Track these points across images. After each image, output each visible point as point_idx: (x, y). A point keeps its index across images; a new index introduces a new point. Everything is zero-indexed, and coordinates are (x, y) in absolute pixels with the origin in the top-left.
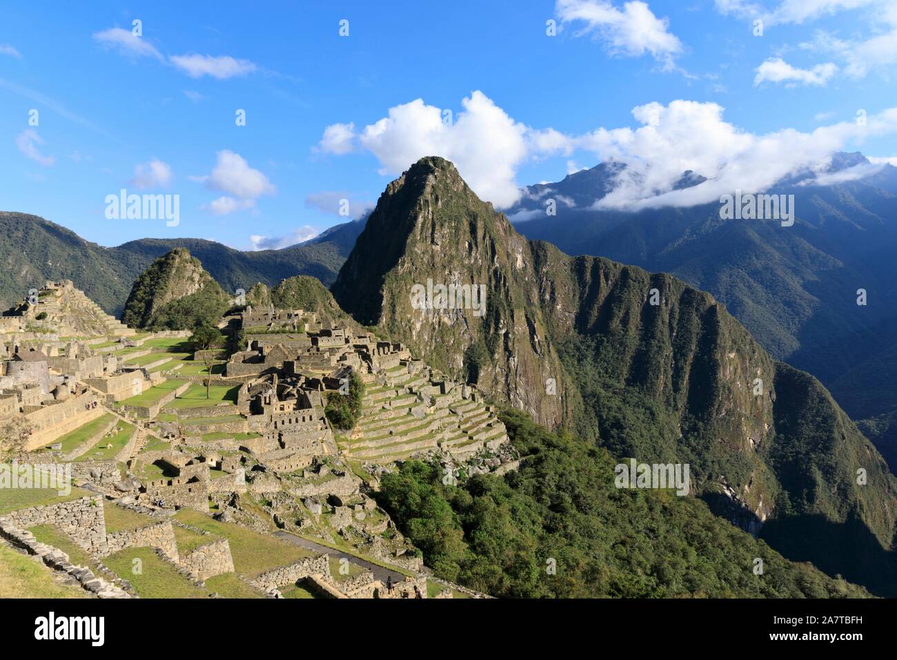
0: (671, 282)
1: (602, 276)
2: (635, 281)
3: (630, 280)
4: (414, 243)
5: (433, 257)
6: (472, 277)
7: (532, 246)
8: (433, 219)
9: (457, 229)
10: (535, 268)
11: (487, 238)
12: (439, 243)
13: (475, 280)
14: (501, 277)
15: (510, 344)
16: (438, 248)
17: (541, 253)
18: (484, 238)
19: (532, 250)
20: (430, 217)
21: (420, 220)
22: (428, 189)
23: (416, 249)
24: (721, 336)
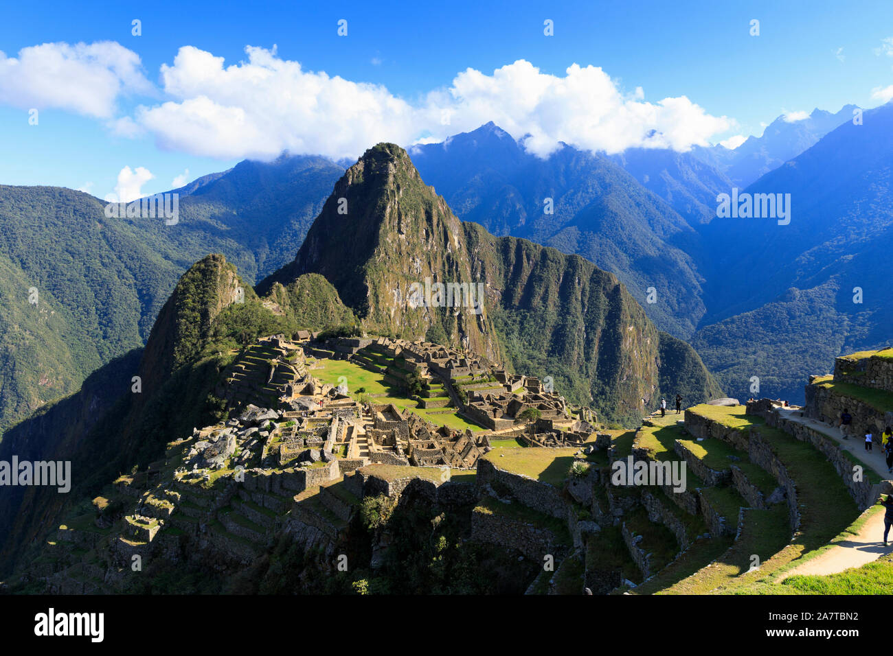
0: (582, 264)
1: (524, 257)
2: (552, 262)
3: (549, 261)
4: (386, 233)
5: (400, 246)
6: (429, 263)
7: (465, 228)
8: (398, 208)
9: (416, 218)
10: (468, 249)
11: (441, 225)
12: (405, 232)
13: (432, 265)
14: (453, 262)
15: (463, 325)
16: (403, 237)
17: (473, 235)
18: (438, 225)
19: (465, 231)
20: (396, 207)
21: (388, 210)
22: (391, 179)
23: (388, 239)
24: (623, 312)
